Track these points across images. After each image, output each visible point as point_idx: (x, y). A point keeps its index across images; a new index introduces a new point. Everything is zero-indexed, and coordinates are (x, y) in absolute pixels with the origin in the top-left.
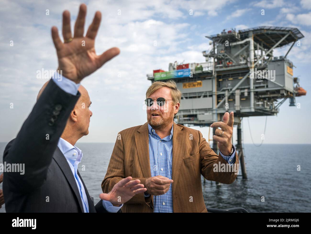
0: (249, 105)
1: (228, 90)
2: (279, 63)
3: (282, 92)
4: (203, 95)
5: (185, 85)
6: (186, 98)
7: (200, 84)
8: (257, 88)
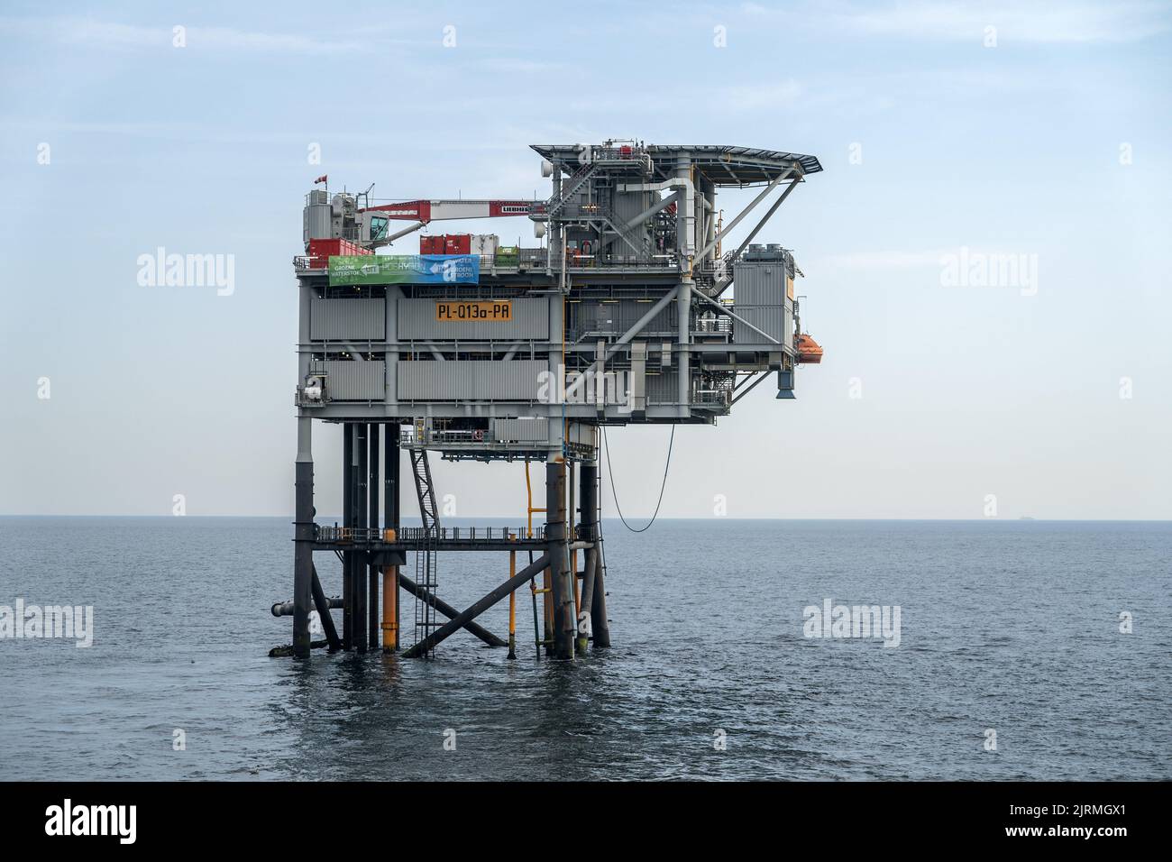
0: (676, 397)
1: (606, 339)
2: (769, 268)
3: (774, 360)
4: (514, 349)
5: (442, 310)
6: (448, 356)
7: (506, 310)
8: (700, 340)
